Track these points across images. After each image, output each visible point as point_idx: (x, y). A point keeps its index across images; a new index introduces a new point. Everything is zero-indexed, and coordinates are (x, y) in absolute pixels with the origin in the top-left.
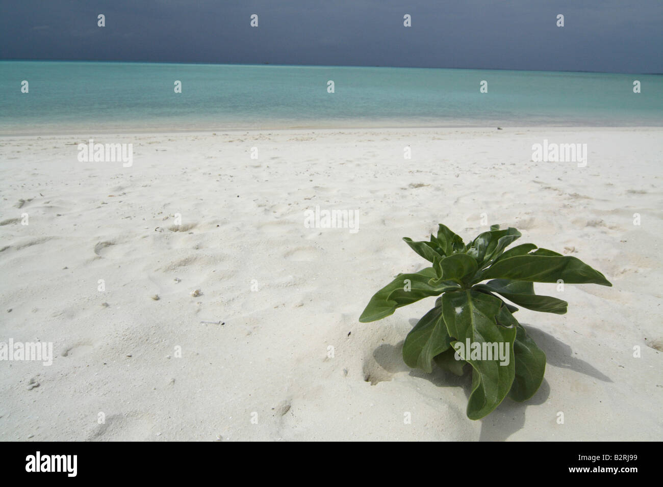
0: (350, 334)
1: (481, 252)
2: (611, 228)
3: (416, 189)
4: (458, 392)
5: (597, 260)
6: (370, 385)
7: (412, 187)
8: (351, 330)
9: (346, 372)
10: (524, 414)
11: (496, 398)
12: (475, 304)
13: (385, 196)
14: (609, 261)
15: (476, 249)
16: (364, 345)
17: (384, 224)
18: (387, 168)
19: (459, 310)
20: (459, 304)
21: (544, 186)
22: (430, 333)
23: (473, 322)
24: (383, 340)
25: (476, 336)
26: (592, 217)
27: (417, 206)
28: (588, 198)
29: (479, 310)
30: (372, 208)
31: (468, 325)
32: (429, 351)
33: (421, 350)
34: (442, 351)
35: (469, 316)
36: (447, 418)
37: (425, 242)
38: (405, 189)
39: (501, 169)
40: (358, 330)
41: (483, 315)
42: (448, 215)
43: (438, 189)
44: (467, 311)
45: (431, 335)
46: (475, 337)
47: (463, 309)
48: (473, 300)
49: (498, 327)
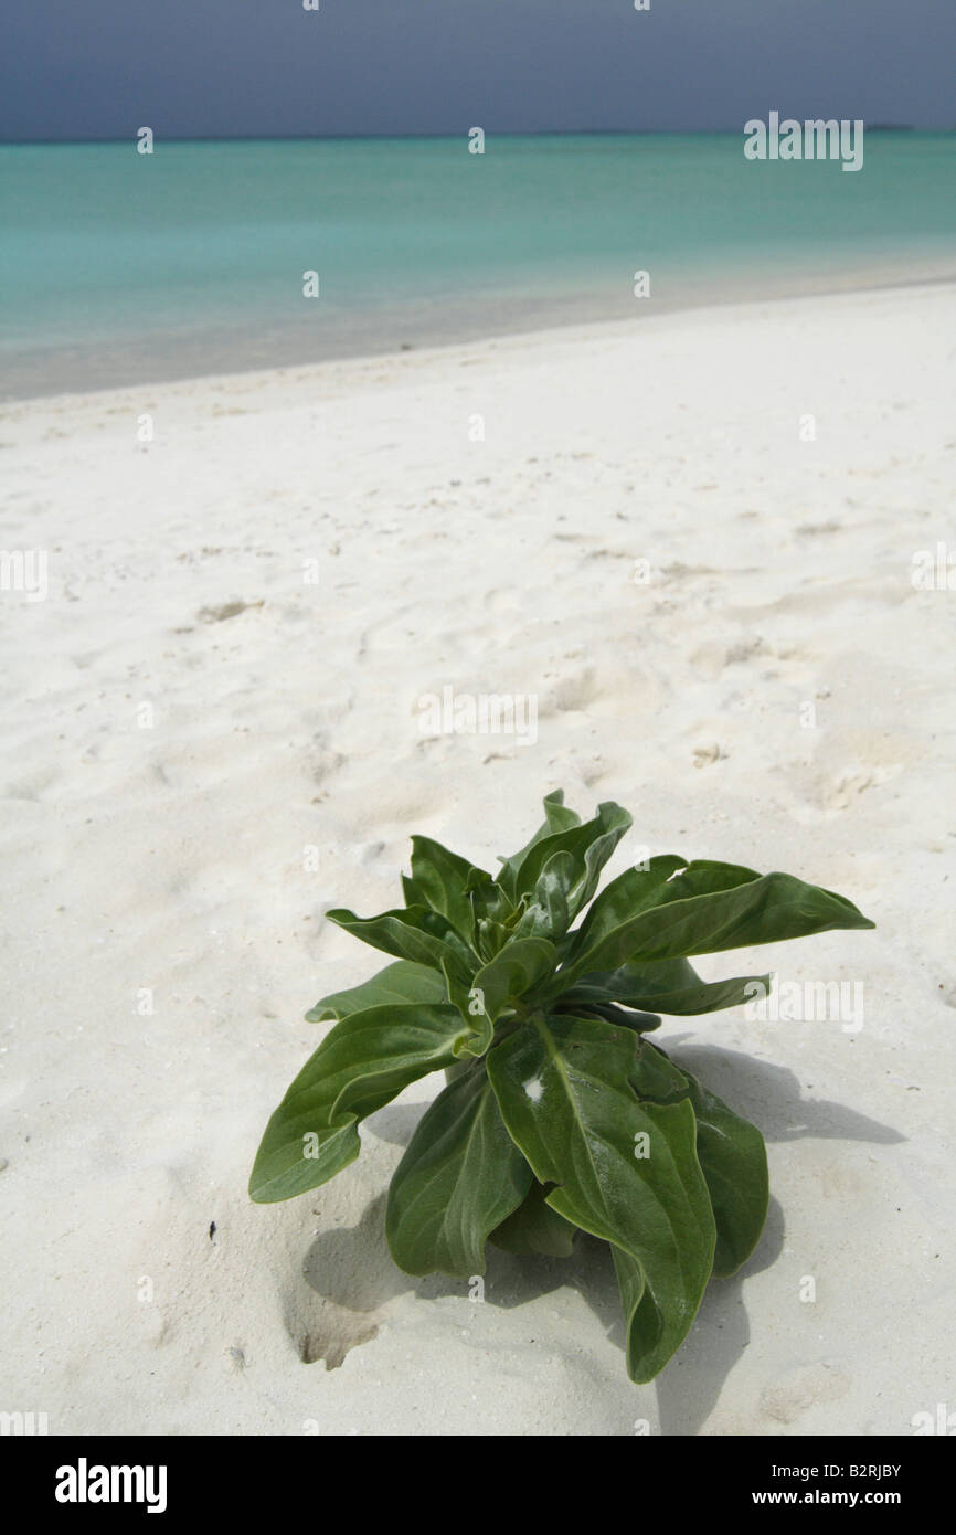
0: (213, 1228)
1: (558, 913)
2: (784, 657)
3: (226, 622)
4: (568, 1303)
5: (776, 769)
6: (323, 1370)
7: (208, 618)
8: (215, 1216)
9: (240, 1355)
10: (740, 1302)
11: (683, 1300)
12: (568, 1057)
13: (133, 672)
14: (805, 764)
15: (544, 907)
16: (266, 1248)
17: (165, 780)
18: (99, 553)
19: (534, 1090)
20: (529, 1068)
21: (590, 548)
22: (459, 1163)
23: (578, 1113)
24: (315, 1212)
25: (594, 1148)
26: (733, 634)
27: (247, 692)
28: (707, 571)
29: (584, 1070)
30: (104, 729)
31: (570, 1123)
32: (469, 1217)
33: (442, 1220)
34: (508, 1211)
35: (565, 1095)
36: (569, 1397)
37: (396, 913)
38: (189, 630)
39: (455, 503)
40: (235, 1207)
41: (597, 1082)
42: (351, 706)
43: (293, 614)
44: (554, 1084)
45: (463, 1170)
46: (593, 1152)
47: (543, 1083)
48: (560, 1047)
49: (642, 1108)
